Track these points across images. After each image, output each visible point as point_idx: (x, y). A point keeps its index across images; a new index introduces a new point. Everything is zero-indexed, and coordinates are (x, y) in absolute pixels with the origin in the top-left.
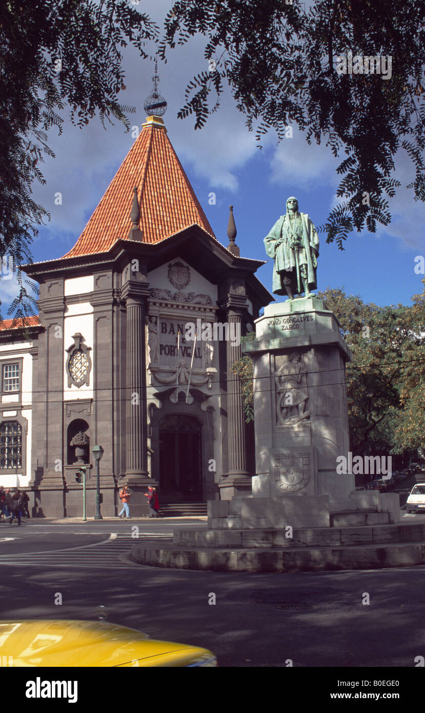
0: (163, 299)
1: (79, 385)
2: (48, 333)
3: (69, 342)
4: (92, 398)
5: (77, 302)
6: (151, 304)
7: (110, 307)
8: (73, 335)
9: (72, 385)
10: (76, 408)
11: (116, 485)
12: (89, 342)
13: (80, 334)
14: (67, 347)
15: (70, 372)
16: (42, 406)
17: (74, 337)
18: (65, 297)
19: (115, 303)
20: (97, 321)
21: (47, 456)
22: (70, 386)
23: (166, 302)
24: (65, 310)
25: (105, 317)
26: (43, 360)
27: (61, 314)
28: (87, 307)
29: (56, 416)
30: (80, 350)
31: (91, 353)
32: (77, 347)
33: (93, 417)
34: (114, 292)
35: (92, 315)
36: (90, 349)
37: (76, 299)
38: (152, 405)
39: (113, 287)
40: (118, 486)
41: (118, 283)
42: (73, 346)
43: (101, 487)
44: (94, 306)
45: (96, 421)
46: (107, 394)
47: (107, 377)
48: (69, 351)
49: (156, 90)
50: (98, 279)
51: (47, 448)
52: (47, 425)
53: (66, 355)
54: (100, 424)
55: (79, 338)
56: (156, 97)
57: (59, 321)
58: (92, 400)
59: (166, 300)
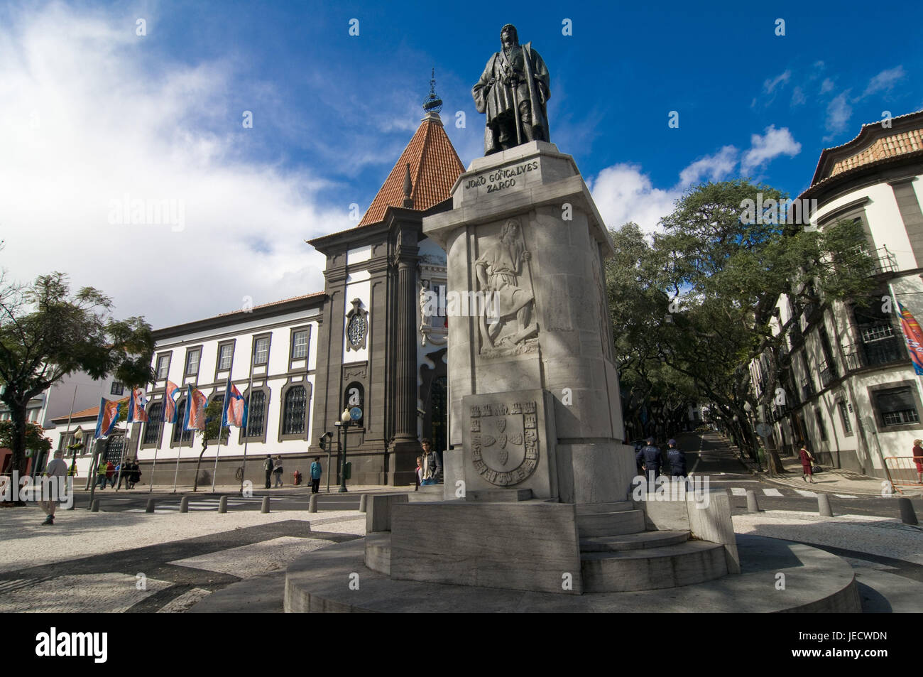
0: (435, 264)
1: (356, 349)
2: (332, 300)
3: (349, 307)
4: (367, 359)
5: (357, 270)
6: (423, 268)
7: (385, 273)
8: (352, 300)
9: (351, 349)
10: (353, 371)
11: (386, 450)
12: (367, 307)
13: (359, 299)
14: (347, 313)
15: (349, 336)
16: (324, 370)
17: (353, 303)
18: (347, 266)
19: (388, 269)
20: (373, 287)
21: (325, 420)
22: (348, 350)
23: (437, 266)
24: (347, 278)
25: (381, 282)
26: (326, 326)
27: (343, 282)
28: (365, 274)
29: (335, 378)
30: (359, 314)
31: (368, 317)
32: (356, 312)
33: (367, 380)
34: (388, 258)
35: (369, 282)
36: (366, 313)
37: (358, 267)
38: (425, 367)
39: (388, 253)
40: (389, 451)
41: (393, 250)
42: (352, 312)
43: (347, 453)
44: (371, 272)
45: (371, 383)
46: (380, 356)
47: (381, 339)
48: (349, 316)
49: (433, 92)
50: (375, 248)
51: (326, 412)
52: (327, 389)
53: (347, 320)
54: (373, 386)
55: (358, 303)
56: (433, 97)
57: (341, 289)
58: (367, 362)
59: (438, 264)
